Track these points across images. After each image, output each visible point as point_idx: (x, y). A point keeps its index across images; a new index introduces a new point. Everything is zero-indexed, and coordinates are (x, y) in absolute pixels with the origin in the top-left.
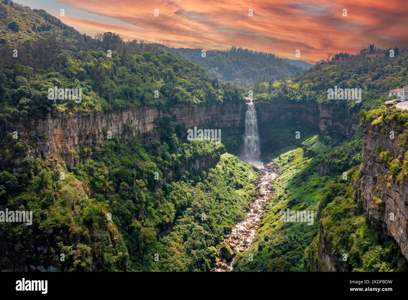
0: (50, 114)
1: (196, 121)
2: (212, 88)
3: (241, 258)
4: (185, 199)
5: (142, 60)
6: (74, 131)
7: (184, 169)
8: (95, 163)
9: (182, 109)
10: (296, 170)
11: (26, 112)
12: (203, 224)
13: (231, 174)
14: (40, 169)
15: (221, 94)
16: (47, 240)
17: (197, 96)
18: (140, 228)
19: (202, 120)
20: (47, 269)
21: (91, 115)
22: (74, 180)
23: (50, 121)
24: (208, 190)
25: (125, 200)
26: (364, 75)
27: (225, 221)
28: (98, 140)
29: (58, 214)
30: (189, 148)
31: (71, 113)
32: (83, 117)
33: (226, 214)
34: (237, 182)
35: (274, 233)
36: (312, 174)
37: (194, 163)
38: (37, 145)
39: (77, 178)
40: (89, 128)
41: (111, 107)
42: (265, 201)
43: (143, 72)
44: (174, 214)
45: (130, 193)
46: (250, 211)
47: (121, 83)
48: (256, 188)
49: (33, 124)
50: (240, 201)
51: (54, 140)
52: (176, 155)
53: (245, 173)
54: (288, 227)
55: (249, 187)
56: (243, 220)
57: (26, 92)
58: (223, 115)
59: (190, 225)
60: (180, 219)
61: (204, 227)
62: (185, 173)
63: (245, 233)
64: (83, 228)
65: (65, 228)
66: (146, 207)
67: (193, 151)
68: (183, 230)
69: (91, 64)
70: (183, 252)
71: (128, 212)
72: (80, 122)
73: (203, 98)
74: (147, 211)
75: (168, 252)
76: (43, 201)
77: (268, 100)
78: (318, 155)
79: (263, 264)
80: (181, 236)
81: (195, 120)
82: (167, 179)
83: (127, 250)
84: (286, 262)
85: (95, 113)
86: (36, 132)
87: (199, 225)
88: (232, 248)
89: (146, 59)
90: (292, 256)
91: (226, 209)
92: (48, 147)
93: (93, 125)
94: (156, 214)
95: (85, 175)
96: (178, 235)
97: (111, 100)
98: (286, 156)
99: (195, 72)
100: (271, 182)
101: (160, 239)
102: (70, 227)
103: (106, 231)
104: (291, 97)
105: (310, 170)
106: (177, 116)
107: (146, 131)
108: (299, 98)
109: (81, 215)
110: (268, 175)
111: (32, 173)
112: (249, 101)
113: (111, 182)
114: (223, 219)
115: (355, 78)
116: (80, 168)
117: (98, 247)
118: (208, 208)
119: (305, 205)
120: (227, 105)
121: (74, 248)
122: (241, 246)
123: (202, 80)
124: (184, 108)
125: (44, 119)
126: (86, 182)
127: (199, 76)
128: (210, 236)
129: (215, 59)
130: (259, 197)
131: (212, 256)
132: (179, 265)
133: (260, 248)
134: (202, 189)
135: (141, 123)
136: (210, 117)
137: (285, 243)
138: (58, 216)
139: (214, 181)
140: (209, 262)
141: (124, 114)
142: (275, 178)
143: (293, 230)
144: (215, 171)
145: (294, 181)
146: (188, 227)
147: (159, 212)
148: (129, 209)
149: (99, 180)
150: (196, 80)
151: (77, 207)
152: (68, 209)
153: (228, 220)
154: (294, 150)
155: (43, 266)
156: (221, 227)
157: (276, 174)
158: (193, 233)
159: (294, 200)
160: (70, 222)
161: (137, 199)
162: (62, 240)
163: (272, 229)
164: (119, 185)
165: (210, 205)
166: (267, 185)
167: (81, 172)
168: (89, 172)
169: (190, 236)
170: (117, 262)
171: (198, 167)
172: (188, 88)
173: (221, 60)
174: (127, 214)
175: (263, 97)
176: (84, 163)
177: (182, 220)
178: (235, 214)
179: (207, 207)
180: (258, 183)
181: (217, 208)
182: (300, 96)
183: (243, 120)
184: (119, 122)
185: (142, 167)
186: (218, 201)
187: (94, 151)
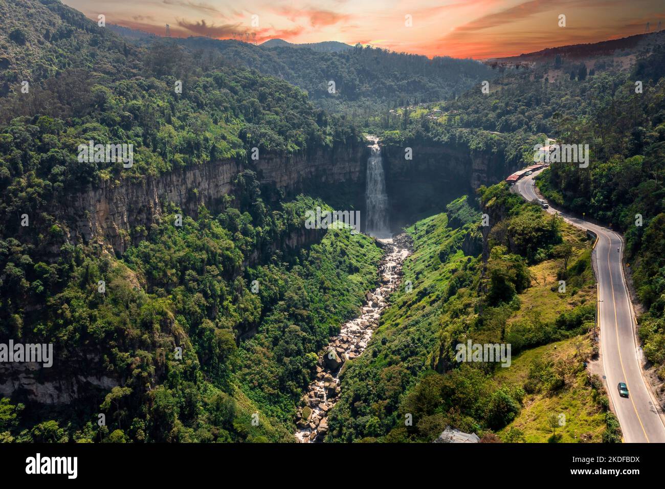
0: (90, 185)
1: (292, 177)
2: (316, 126)
3: (350, 367)
4: (275, 289)
5: (211, 86)
6: (122, 205)
7: (275, 247)
8: (152, 246)
9: (270, 161)
10: (435, 245)
11: (62, 185)
12: (300, 323)
13: (343, 253)
14: (83, 258)
15: (330, 134)
16: (98, 346)
17: (293, 139)
18: (214, 330)
19: (301, 175)
20: (100, 380)
21: (144, 181)
22: (126, 269)
23: (92, 194)
24: (308, 275)
25: (193, 293)
26: (535, 109)
27: (331, 318)
28: (154, 214)
29: (110, 314)
30: (281, 216)
31: (117, 182)
32: (133, 184)
33: (333, 309)
34: (351, 264)
35: (394, 334)
36: (455, 252)
37: (290, 238)
38: (76, 226)
39: (129, 267)
40: (141, 199)
41: (170, 166)
42: (390, 290)
43: (214, 105)
44: (260, 309)
45: (198, 285)
46: (368, 304)
47: (182, 128)
48: (378, 272)
49: (70, 199)
50: (354, 291)
51: (97, 218)
52: (262, 228)
53: (363, 251)
54: (413, 325)
55: (368, 270)
56: (357, 317)
57: (58, 157)
58: (333, 166)
59: (282, 325)
60: (269, 316)
61: (301, 326)
62: (275, 253)
63: (358, 335)
64: (141, 331)
65: (120, 332)
66: (221, 302)
67: (288, 221)
68: (272, 331)
69: (139, 102)
70: (273, 360)
71: (197, 309)
72: (130, 191)
73: (302, 142)
74: (223, 307)
75: (251, 360)
76: (90, 298)
77: (400, 142)
78: (465, 226)
79: (376, 374)
80: (270, 339)
81: (290, 176)
82: (250, 263)
83: (197, 357)
84: (405, 371)
85: (149, 178)
86: (75, 210)
87: (294, 324)
88: (339, 354)
89: (217, 83)
90: (413, 363)
91: (333, 302)
92: (91, 228)
93: (147, 194)
94: (235, 311)
95: (139, 262)
96: (266, 338)
97: (169, 156)
98: (424, 224)
99: (293, 100)
100: (399, 264)
101: (242, 343)
102: (125, 330)
103: (169, 334)
104: (435, 137)
105: (452, 247)
106: (264, 171)
107: (219, 196)
108: (445, 138)
109: (139, 315)
110: (398, 252)
111: (74, 263)
112: (373, 143)
113: (174, 271)
114: (328, 315)
115: (523, 113)
116: (132, 253)
117: (161, 354)
118: (308, 301)
119: (437, 296)
120: (340, 150)
121: (133, 356)
122: (352, 351)
123: (302, 114)
124: (274, 160)
125: (84, 191)
126: (140, 271)
127: (297, 107)
128: (310, 339)
129: (328, 67)
130: (382, 284)
131: (312, 364)
132: (267, 376)
133: (375, 354)
134: (300, 274)
135: (212, 185)
136: (313, 170)
137: (405, 346)
138: (111, 318)
139: (318, 263)
140: (308, 373)
141: (188, 175)
142: (406, 257)
143: (418, 330)
144: (320, 248)
145: (430, 263)
146: (280, 327)
147: (239, 307)
148: (199, 306)
149: (157, 268)
150: (293, 115)
151: (131, 305)
152: (121, 308)
153: (336, 317)
154: (436, 216)
155: (95, 377)
156: (324, 327)
157: (408, 250)
158: (286, 335)
159: (425, 289)
160: (125, 324)
161: (209, 292)
162: (116, 346)
163: (394, 329)
164: (183, 274)
165: (311, 297)
166: (394, 267)
167: (133, 259)
168: (144, 259)
169: (282, 339)
170: (185, 372)
171: (295, 244)
172: (280, 129)
173: (337, 68)
174: (196, 312)
175: (393, 136)
176: (137, 247)
177: (272, 318)
178: (346, 309)
179: (306, 299)
180: (381, 265)
181: (320, 300)
182: (448, 135)
183: (363, 171)
184: (182, 185)
185: (215, 248)
186: (322, 290)
187: (149, 229)
